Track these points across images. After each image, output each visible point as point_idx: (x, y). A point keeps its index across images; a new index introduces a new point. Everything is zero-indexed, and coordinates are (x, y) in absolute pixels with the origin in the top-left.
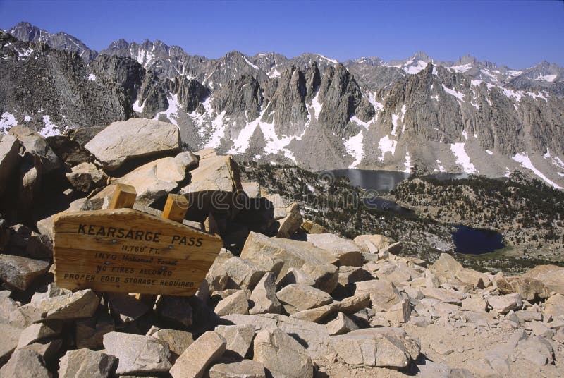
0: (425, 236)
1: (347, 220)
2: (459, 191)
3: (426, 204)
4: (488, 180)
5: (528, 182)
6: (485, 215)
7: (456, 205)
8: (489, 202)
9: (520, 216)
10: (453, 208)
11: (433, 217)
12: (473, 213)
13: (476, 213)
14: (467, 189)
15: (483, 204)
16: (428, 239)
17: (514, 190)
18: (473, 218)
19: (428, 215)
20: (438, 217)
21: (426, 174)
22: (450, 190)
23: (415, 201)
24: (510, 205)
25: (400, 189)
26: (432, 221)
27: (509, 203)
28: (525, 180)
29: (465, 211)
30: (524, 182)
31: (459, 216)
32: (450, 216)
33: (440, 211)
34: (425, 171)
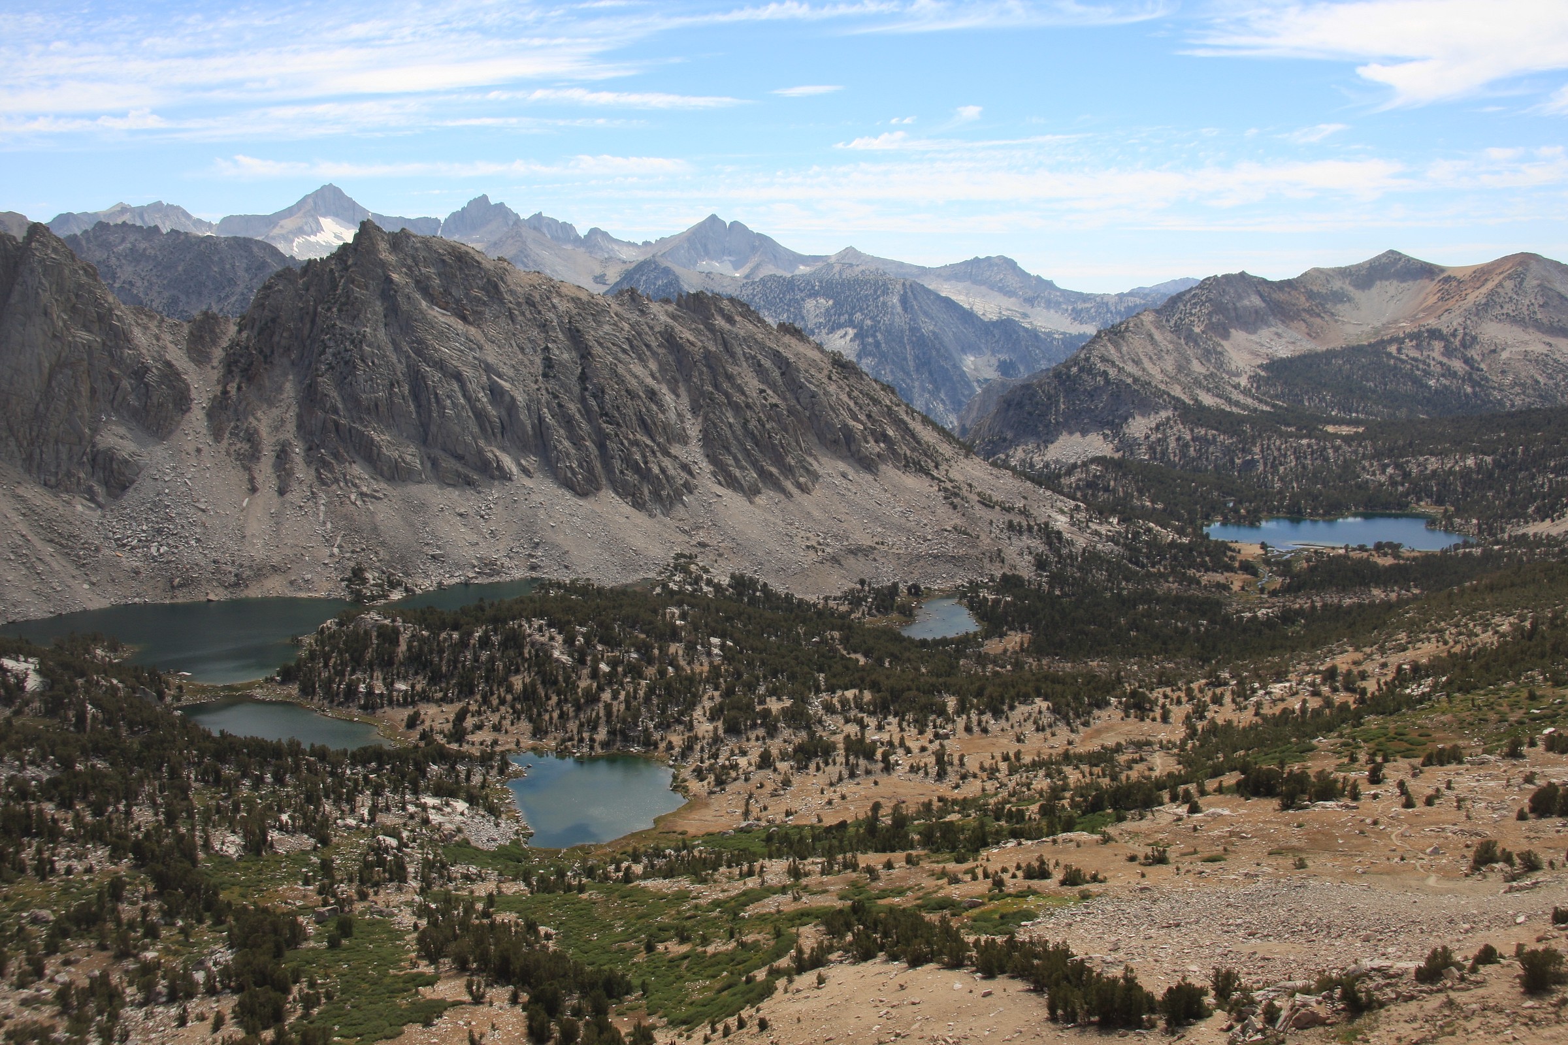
0: (424, 807)
1: (131, 796)
2: (514, 641)
3: (409, 700)
4: (600, 591)
5: (718, 587)
6: (608, 707)
7: (509, 689)
8: (614, 664)
9: (710, 698)
10: (502, 702)
11: (440, 739)
12: (569, 708)
13: (578, 708)
14: (540, 629)
15: (595, 674)
16: (435, 818)
17: (683, 616)
18: (573, 726)
19: (424, 736)
20: (458, 734)
21: (396, 595)
22: (485, 642)
23: (370, 692)
24: (677, 668)
25: (312, 656)
26: (442, 756)
27: (673, 662)
28: (709, 582)
29: (542, 705)
30: (705, 589)
31: (525, 725)
32: (497, 728)
33: (461, 716)
34: (394, 585)
